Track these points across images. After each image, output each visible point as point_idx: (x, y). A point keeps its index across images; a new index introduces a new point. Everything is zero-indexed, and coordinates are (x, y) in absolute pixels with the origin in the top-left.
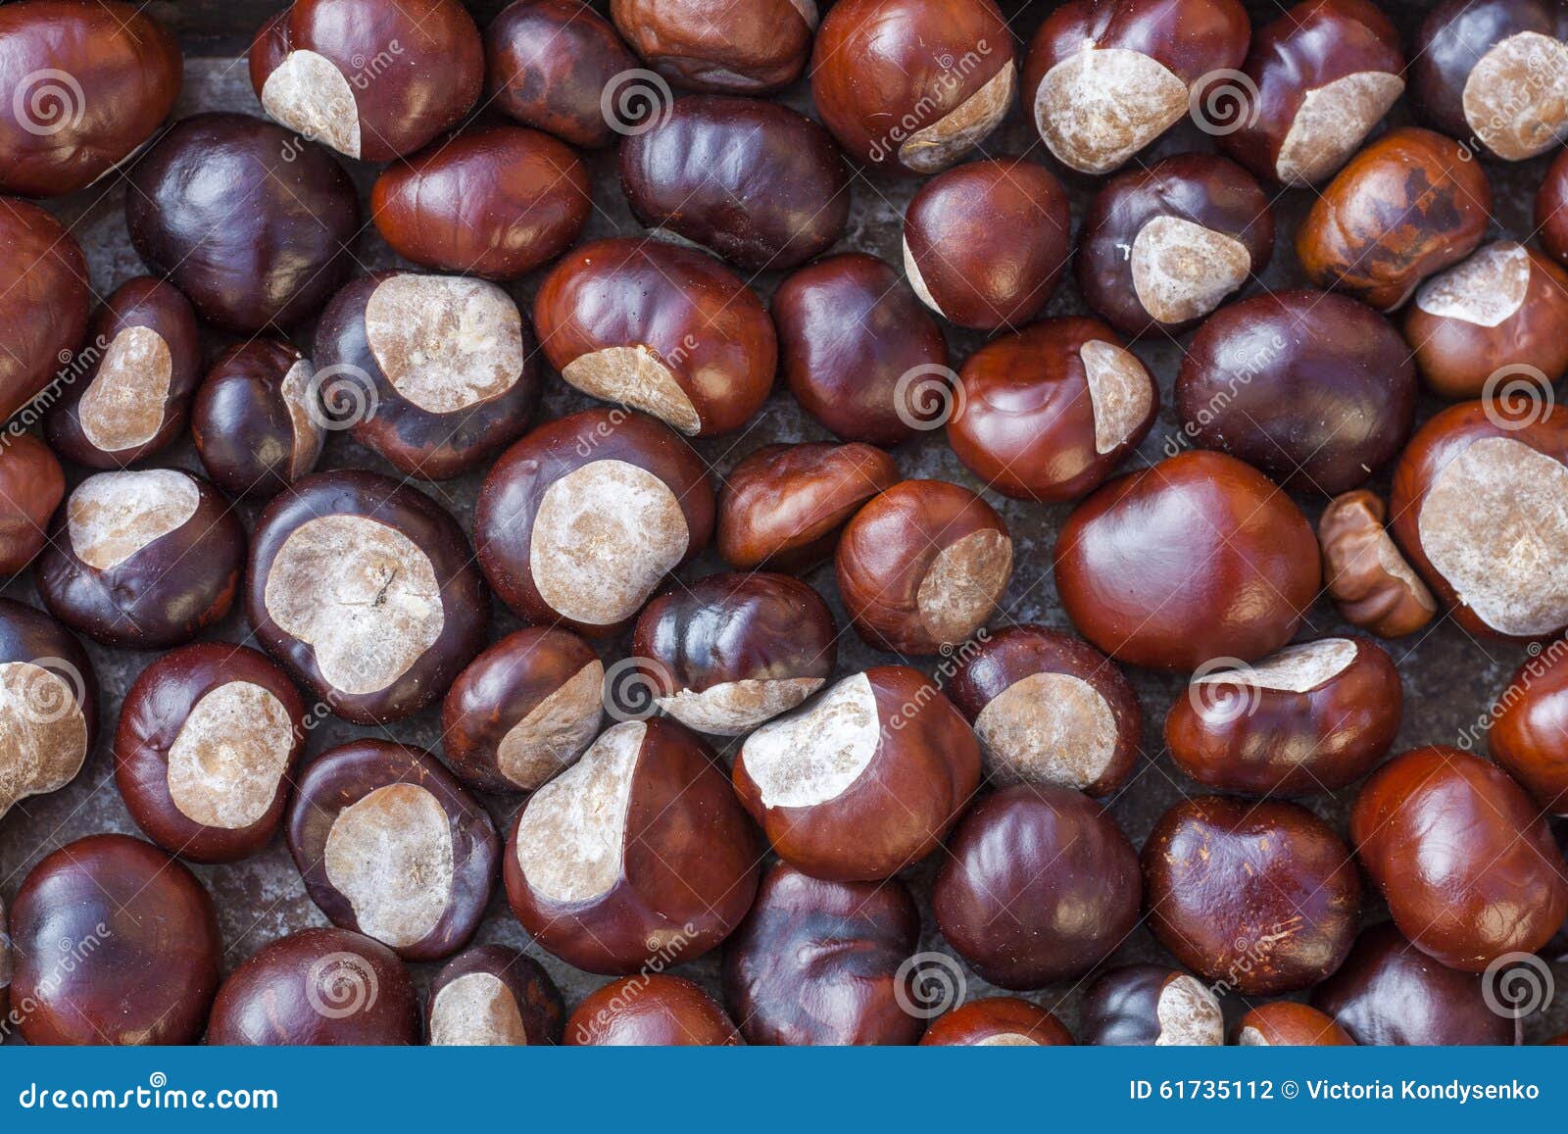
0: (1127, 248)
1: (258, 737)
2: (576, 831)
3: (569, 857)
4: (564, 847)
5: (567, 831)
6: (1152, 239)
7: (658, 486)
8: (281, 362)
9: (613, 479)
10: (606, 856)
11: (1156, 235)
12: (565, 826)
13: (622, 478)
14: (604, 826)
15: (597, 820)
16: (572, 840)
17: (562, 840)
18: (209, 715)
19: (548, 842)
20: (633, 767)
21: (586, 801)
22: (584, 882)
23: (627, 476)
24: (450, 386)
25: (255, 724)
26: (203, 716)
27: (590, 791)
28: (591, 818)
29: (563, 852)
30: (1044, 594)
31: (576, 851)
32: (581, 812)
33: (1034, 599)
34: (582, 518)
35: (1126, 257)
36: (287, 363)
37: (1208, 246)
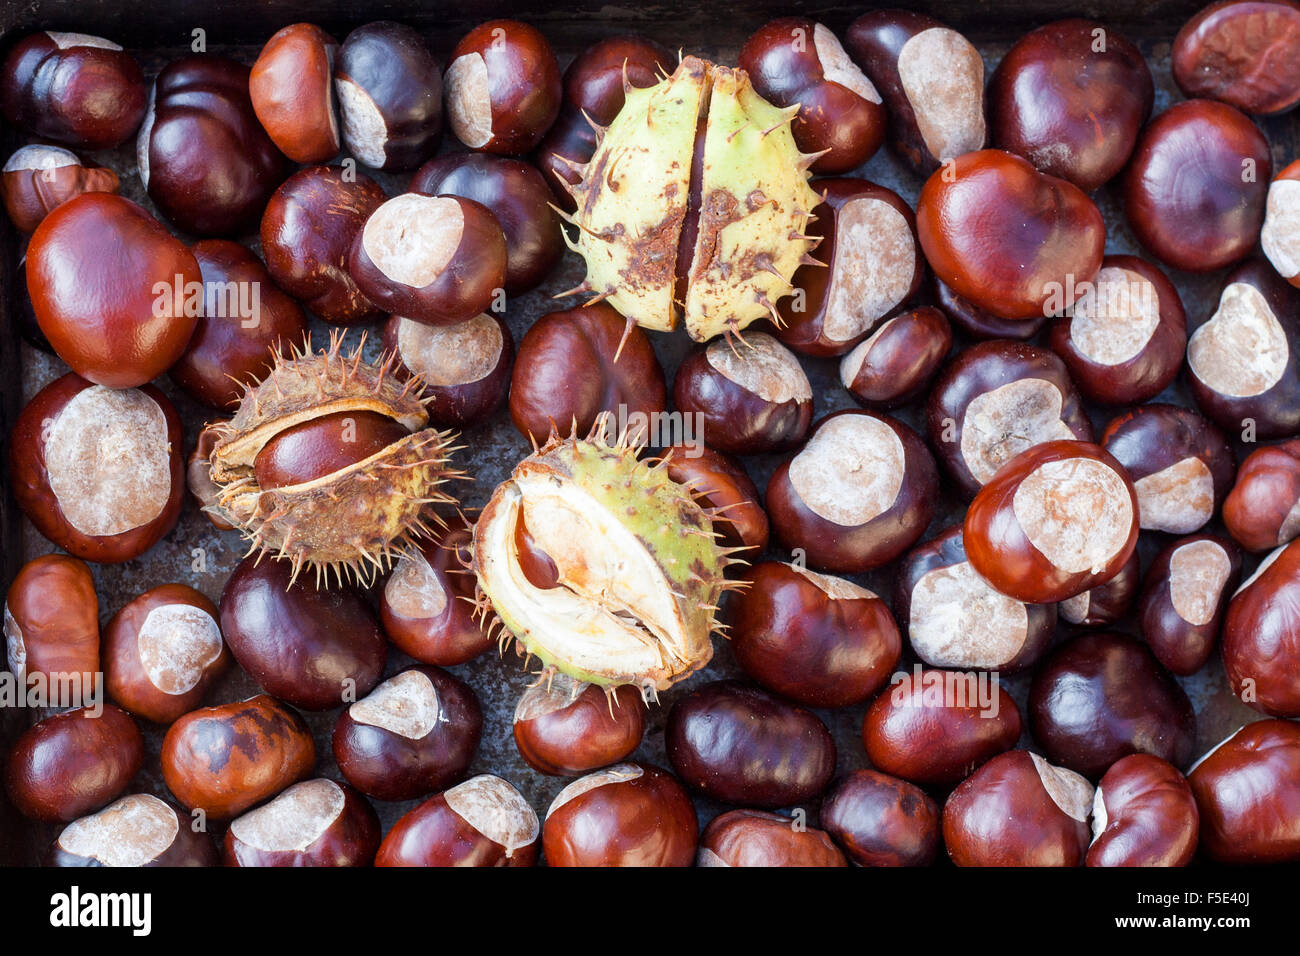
0: (441, 718)
1: (1099, 325)
2: (872, 249)
3: (876, 229)
4: (880, 239)
5: (878, 251)
6: (423, 725)
7: (816, 507)
8: (1098, 609)
9: (848, 511)
10: (849, 228)
11: (420, 726)
12: (880, 255)
13: (841, 512)
14: (851, 249)
15: (857, 256)
16: (874, 243)
17: (881, 243)
18: (1135, 341)
19: (892, 244)
20: (832, 292)
21: (866, 273)
22: (864, 210)
23: (838, 514)
24: (969, 579)
25: (1102, 333)
26: (1138, 341)
27: (863, 281)
28: (862, 258)
29: (881, 235)
30: (502, 468)
31: (871, 233)
32: (869, 264)
33: (508, 464)
34: (870, 483)
35: (441, 712)
36: (1093, 610)
37: (380, 716)
